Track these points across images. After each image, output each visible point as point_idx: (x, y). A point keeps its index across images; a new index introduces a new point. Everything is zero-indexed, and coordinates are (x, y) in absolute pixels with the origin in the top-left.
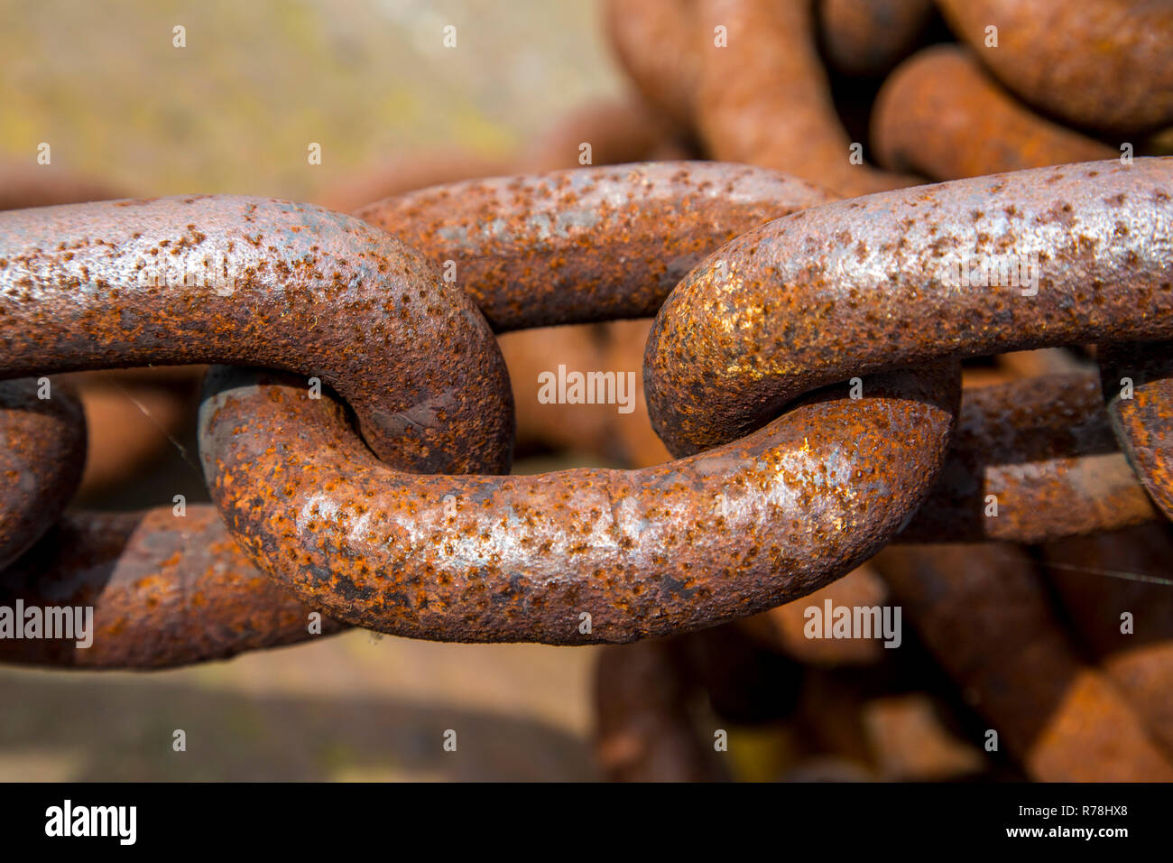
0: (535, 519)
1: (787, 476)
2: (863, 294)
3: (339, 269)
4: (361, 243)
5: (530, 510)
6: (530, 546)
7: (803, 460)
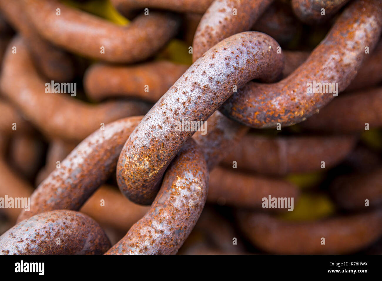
0: (138, 244)
1: (181, 187)
2: (168, 136)
3: (45, 230)
4: (44, 220)
5: (135, 244)
6: (142, 251)
7: (181, 181)
